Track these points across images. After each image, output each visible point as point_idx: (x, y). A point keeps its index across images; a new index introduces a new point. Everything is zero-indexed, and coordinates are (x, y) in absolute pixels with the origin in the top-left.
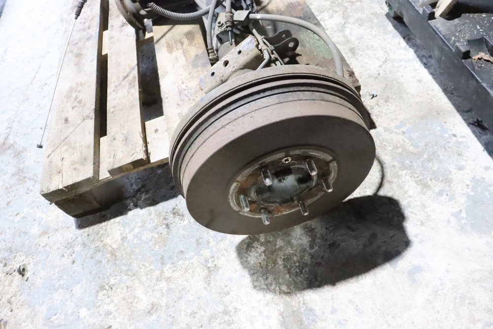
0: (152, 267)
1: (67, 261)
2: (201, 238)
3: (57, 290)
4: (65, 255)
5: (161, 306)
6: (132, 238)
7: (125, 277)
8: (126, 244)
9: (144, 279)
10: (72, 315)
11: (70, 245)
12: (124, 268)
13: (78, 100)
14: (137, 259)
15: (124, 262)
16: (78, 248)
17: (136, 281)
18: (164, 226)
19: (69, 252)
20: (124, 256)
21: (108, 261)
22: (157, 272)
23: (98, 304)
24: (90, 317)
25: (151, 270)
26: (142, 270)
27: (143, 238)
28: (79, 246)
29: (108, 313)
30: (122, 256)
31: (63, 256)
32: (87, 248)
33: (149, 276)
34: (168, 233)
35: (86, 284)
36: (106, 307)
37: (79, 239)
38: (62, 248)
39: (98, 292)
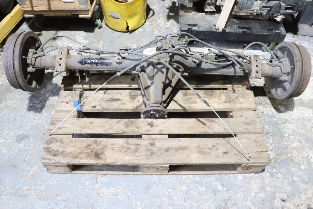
0: (284, 140)
1: (280, 176)
2: (274, 123)
3: (293, 180)
4: (277, 177)
5: (299, 138)
6: (272, 147)
7: (288, 150)
8: (274, 149)
9: (289, 143)
10: (304, 172)
11: (272, 175)
12: (284, 150)
13: (212, 147)
14: (281, 146)
15: (282, 150)
16: (274, 170)
17: (290, 146)
18: (267, 134)
19: (276, 175)
20: (279, 150)
21: (281, 157)
22: (286, 139)
23: (299, 161)
24: (304, 164)
25: (285, 140)
26: (285, 144)
27: (272, 142)
28: (273, 170)
29: (302, 157)
30: (279, 151)
31: (278, 178)
32: (274, 166)
33: (288, 141)
34: (271, 133)
35: (291, 166)
36: (300, 158)
37: (270, 170)
38: (273, 178)
39: (294, 162)
